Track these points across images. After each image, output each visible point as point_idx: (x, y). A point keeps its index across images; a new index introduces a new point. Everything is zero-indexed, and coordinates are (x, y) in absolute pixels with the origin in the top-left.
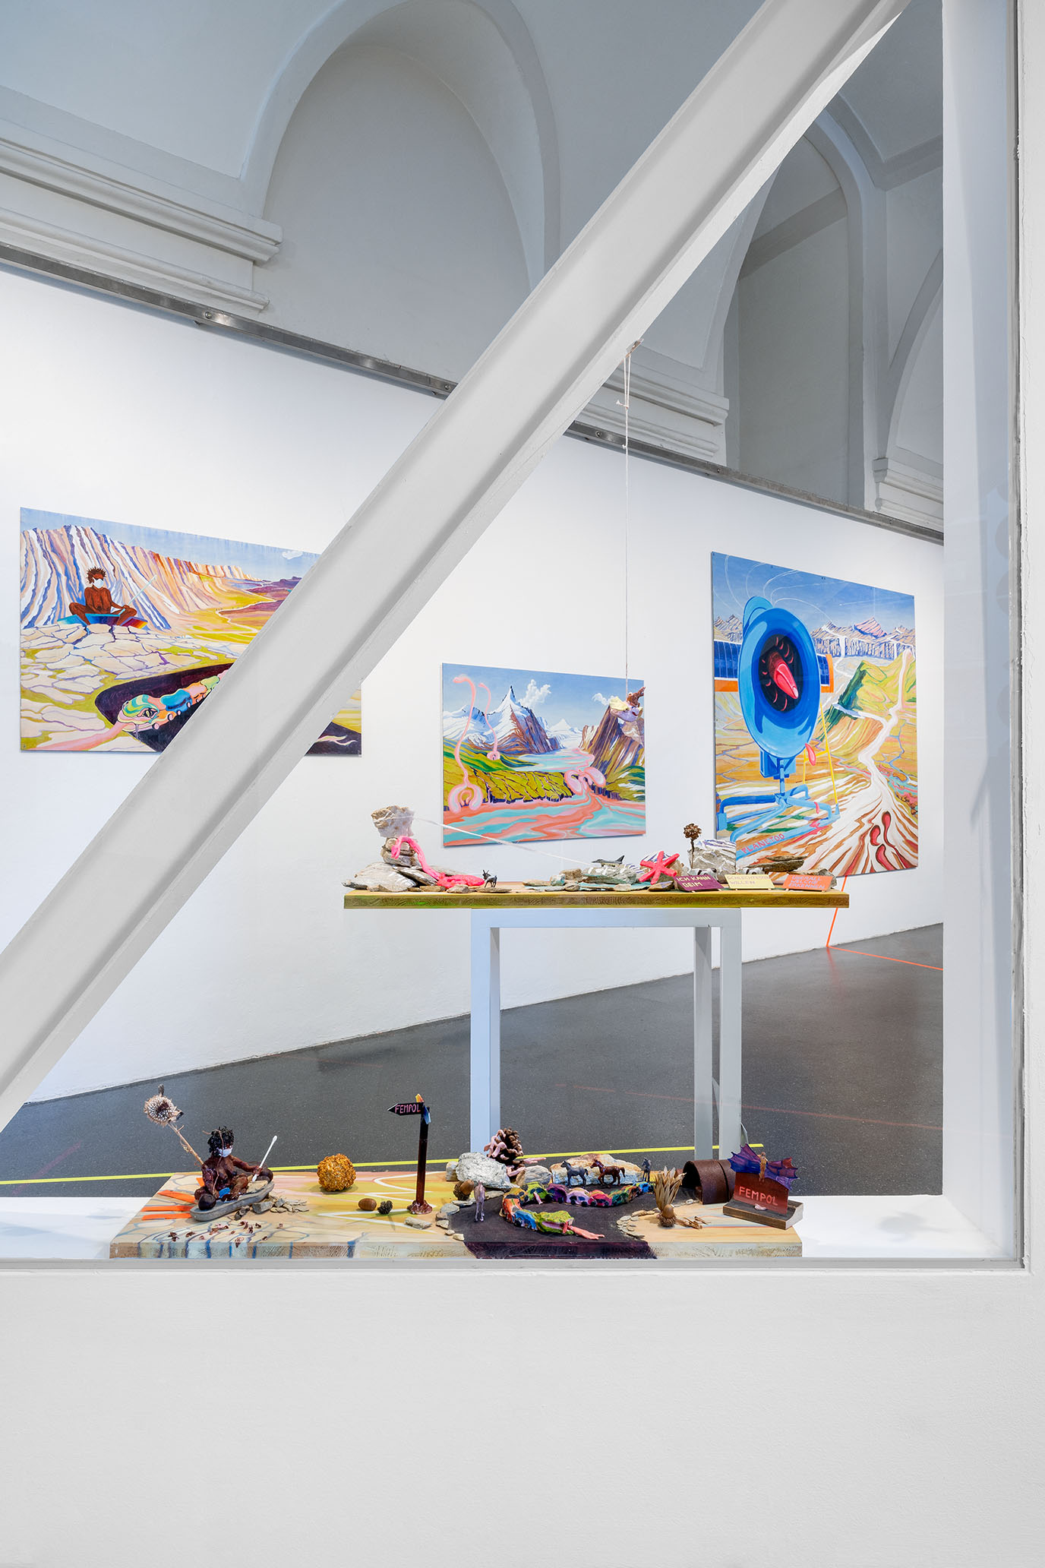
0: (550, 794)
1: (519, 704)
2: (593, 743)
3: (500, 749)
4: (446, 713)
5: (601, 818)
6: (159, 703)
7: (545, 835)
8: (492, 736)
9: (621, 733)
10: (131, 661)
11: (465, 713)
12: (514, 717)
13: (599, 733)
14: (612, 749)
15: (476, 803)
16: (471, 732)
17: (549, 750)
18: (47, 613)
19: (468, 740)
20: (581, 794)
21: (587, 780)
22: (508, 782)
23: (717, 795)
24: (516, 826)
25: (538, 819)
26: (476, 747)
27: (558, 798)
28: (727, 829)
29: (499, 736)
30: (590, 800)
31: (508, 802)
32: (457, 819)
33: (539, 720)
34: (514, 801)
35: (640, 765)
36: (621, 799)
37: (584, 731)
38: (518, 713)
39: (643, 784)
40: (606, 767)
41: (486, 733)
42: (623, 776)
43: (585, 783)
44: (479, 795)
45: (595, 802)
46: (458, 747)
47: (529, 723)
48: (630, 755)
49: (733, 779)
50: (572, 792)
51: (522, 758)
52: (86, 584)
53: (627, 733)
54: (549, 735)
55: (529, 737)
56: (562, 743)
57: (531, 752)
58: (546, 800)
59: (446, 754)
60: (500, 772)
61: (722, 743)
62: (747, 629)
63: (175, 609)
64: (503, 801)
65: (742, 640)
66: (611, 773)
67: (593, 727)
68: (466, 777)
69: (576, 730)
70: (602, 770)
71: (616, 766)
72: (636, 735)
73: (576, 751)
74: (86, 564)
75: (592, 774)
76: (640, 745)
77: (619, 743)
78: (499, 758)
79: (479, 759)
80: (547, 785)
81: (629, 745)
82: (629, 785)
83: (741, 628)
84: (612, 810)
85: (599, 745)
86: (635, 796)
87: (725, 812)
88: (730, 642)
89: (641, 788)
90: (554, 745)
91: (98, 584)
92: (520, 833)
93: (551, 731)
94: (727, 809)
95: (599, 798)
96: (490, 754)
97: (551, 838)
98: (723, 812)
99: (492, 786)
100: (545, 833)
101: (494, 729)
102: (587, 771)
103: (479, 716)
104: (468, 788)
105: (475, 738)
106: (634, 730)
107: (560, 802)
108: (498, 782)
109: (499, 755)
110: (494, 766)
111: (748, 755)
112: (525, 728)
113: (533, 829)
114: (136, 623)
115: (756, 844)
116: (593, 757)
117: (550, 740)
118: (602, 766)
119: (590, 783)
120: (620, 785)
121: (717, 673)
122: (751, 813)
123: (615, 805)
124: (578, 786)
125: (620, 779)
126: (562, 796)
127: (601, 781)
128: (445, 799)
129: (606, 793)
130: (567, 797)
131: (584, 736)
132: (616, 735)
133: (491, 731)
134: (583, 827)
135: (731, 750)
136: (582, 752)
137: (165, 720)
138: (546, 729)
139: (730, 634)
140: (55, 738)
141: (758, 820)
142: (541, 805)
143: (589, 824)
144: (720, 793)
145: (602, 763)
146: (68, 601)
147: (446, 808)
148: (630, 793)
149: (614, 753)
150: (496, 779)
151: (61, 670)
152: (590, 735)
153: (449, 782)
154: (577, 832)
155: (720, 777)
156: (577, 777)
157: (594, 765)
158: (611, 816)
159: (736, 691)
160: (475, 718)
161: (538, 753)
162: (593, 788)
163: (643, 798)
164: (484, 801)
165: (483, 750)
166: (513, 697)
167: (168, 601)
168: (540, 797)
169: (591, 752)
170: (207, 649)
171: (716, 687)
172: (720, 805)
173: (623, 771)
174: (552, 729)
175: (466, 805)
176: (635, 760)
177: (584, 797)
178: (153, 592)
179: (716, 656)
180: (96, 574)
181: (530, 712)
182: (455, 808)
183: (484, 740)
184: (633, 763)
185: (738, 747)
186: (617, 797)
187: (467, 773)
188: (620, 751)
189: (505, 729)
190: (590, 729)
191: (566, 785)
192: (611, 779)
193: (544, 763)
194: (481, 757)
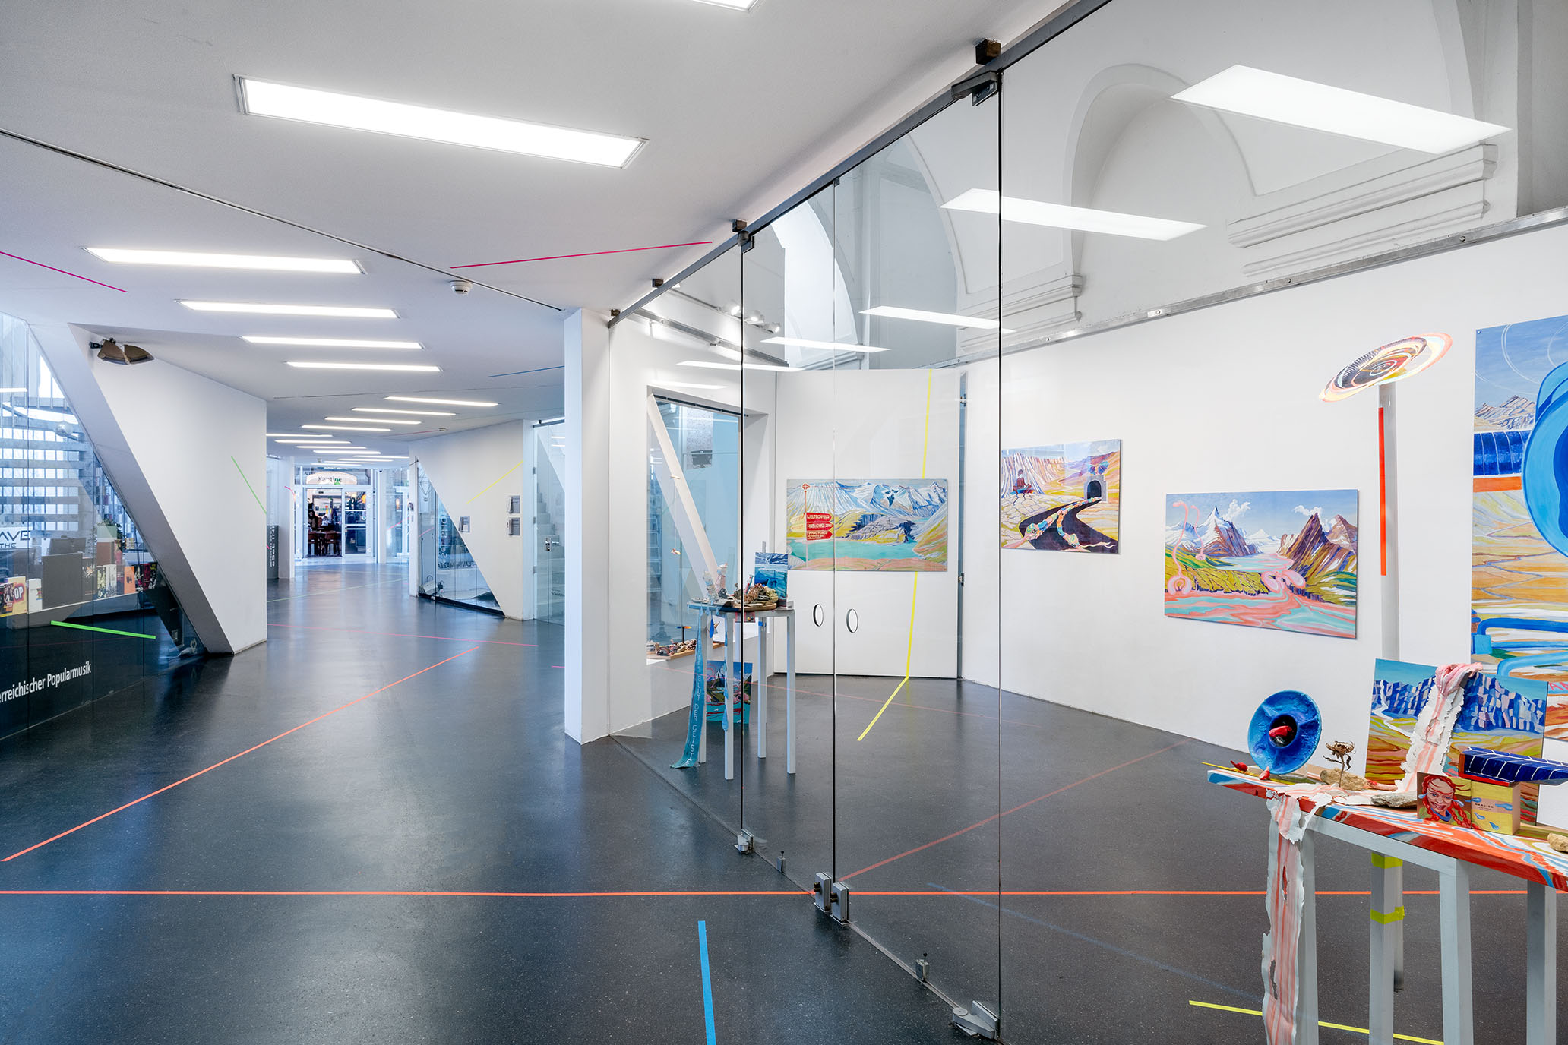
0: (1247, 589)
1: (1222, 519)
2: (1292, 549)
3: (1205, 552)
4: (1168, 527)
5: (1300, 615)
6: (1037, 527)
7: (1242, 621)
8: (1200, 543)
9: (1326, 541)
10: (1029, 509)
11: (1180, 527)
12: (1217, 529)
13: (1300, 540)
14: (1314, 554)
15: (1186, 590)
16: (1184, 540)
17: (1247, 554)
18: (1007, 491)
19: (1182, 545)
20: (1276, 592)
21: (1284, 581)
22: (1211, 577)
23: (1474, 613)
24: (1215, 611)
25: (1234, 607)
26: (1187, 550)
27: (1255, 593)
28: (1492, 655)
29: (1204, 543)
30: (1287, 599)
31: (1211, 591)
32: (1173, 599)
33: (1239, 531)
34: (1215, 591)
35: (1350, 569)
36: (1323, 601)
37: (1283, 538)
38: (1221, 525)
39: (1355, 590)
40: (1306, 570)
41: (1195, 541)
42: (1327, 580)
43: (1283, 584)
44: (1189, 584)
45: (1291, 602)
46: (1175, 551)
47: (1230, 533)
48: (1336, 561)
49: (1506, 597)
50: (1269, 590)
51: (1222, 559)
52: (1018, 478)
53: (1333, 541)
54: (1248, 542)
55: (1230, 544)
56: (1260, 549)
57: (1231, 555)
58: (1243, 593)
59: (1167, 555)
60: (1205, 569)
61: (1485, 552)
62: (1544, 409)
63: (1043, 483)
64: (1208, 590)
65: (1534, 424)
66: (1311, 578)
67: (1292, 536)
68: (1180, 571)
69: (1274, 538)
70: (1301, 573)
71: (1318, 570)
72: (1345, 543)
73: (1274, 555)
74: (1018, 468)
75: (1291, 577)
76: (1350, 553)
77: (1323, 550)
78: (1204, 558)
79: (1190, 559)
80: (1244, 582)
81: (1336, 551)
82: (1335, 589)
83: (1532, 410)
84: (1311, 609)
85: (1299, 550)
86: (1342, 600)
87: (1487, 633)
88: (1505, 430)
89: (1354, 594)
90: (1253, 550)
91: (1021, 476)
92: (1220, 616)
93: (1249, 539)
94: (1489, 631)
95: (1298, 598)
96: (1197, 555)
97: (1247, 624)
98: (1483, 633)
99: (1199, 579)
100: (1240, 618)
101: (1202, 538)
102: (1285, 573)
103: (1190, 529)
104: (1181, 579)
105: (1187, 544)
106: (1342, 537)
107: (1256, 596)
108: (1205, 576)
109: (1204, 556)
110: (1200, 565)
111: (1540, 568)
112: (1226, 537)
113: (1231, 614)
114: (1031, 491)
115: (1558, 684)
116: (1293, 562)
117: (1249, 546)
118: (1304, 571)
119: (1288, 583)
120: (1323, 588)
121: (1478, 469)
122: (1545, 642)
123: (1315, 605)
124: (1274, 585)
125: (1324, 582)
126: (1259, 592)
127: (1300, 582)
128: (1166, 585)
129: (1308, 595)
130: (1264, 593)
131: (1282, 543)
132: (1320, 542)
133: (1198, 539)
134: (1279, 621)
135: (1503, 561)
136: (1282, 557)
137: (1039, 535)
138: (1245, 537)
139: (1508, 420)
140: (1009, 543)
141: (1562, 654)
142: (1238, 597)
143: (1285, 618)
144: (1478, 611)
145: (1302, 568)
146: (1013, 485)
147: (1166, 591)
148: (1335, 597)
149: (1316, 559)
150: (1202, 573)
151: (1010, 515)
152: (1289, 542)
153: (1169, 574)
154: (1273, 623)
155: (1480, 592)
156: (1274, 578)
157: (1293, 568)
158: (1312, 615)
159: (1520, 488)
160: (1187, 530)
161: (1237, 556)
162: (1291, 588)
163: (1355, 604)
164: (1193, 588)
165: (1194, 552)
166: (1217, 514)
167: (1041, 479)
168: (1237, 591)
169: (1290, 557)
170: (1052, 500)
171: (1478, 487)
172: (1480, 626)
173: (1327, 575)
174: (1252, 537)
175: (1179, 590)
176: (1343, 566)
177: (1281, 595)
178: (1036, 476)
179: (1477, 450)
180: (1021, 471)
181: (1232, 524)
182: (1172, 591)
183: (1194, 545)
184: (1340, 569)
185: (1518, 557)
186: (1318, 598)
187: (1181, 568)
188: (1325, 557)
189: (1210, 537)
190: (1289, 537)
191: (1263, 583)
192: (1314, 580)
193: (1241, 564)
194: (1191, 557)
